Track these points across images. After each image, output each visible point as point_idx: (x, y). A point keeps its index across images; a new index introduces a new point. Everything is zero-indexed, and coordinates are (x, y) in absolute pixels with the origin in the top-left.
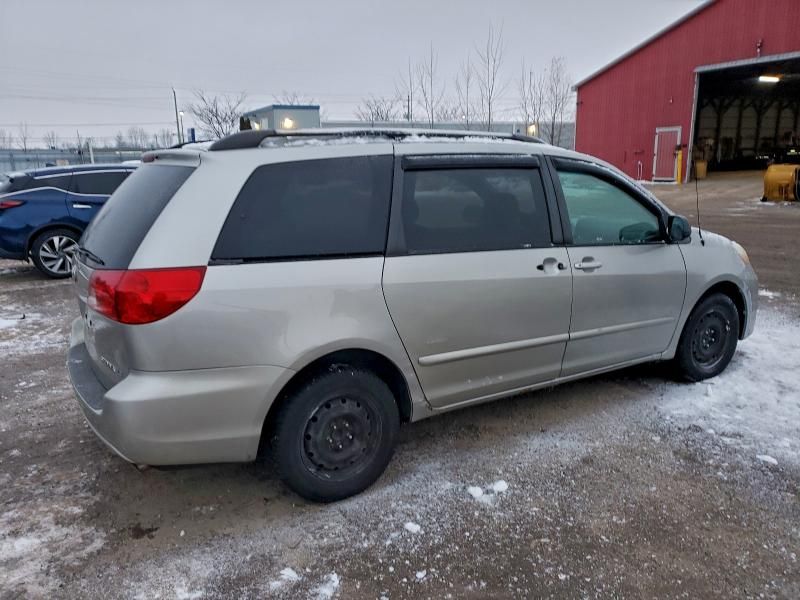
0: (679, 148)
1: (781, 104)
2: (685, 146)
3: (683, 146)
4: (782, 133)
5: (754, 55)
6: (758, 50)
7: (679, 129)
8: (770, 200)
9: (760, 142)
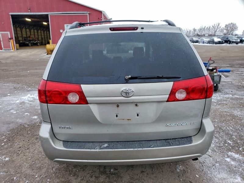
0: (10, 39)
1: (26, 27)
2: (12, 38)
3: (11, 38)
4: (28, 36)
5: (28, 12)
6: (29, 11)
7: (9, 33)
8: (49, 54)
9: (24, 38)
